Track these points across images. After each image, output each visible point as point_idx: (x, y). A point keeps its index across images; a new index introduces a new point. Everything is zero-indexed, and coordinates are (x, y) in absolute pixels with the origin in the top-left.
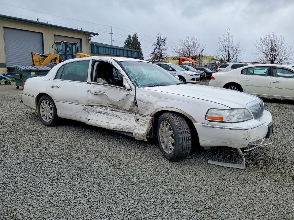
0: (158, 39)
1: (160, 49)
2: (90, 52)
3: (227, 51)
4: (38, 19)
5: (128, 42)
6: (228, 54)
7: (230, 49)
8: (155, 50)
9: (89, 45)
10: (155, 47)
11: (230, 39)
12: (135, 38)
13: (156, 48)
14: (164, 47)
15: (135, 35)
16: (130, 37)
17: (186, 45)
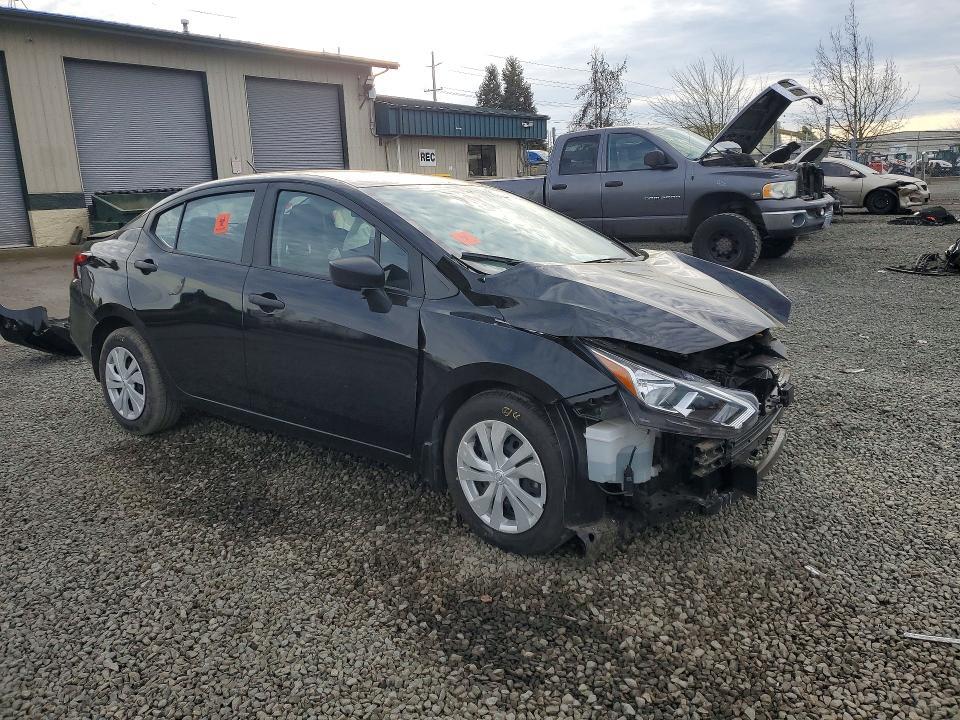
0: (596, 72)
1: (602, 106)
2: (374, 132)
3: (848, 96)
4: (185, 24)
5: (489, 91)
6: (855, 107)
7: (861, 86)
8: (585, 111)
9: (367, 107)
10: (584, 100)
11: (859, 51)
12: (513, 74)
13: (589, 104)
14: (620, 97)
15: (512, 64)
16: (492, 73)
17: (697, 87)
